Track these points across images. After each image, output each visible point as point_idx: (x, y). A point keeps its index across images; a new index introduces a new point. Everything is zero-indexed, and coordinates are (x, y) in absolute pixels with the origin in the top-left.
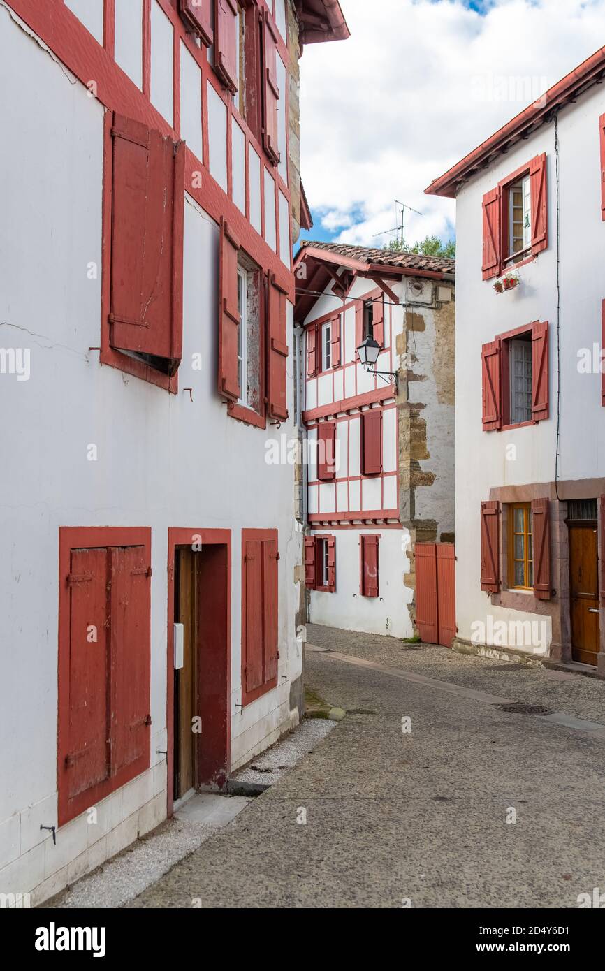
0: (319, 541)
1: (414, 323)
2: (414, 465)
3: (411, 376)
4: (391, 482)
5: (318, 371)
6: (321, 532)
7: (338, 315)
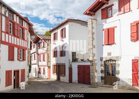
0: (40, 68)
1: (48, 45)
2: (48, 60)
3: (48, 51)
4: (46, 62)
5: (39, 49)
6: (40, 67)
7: (41, 43)
